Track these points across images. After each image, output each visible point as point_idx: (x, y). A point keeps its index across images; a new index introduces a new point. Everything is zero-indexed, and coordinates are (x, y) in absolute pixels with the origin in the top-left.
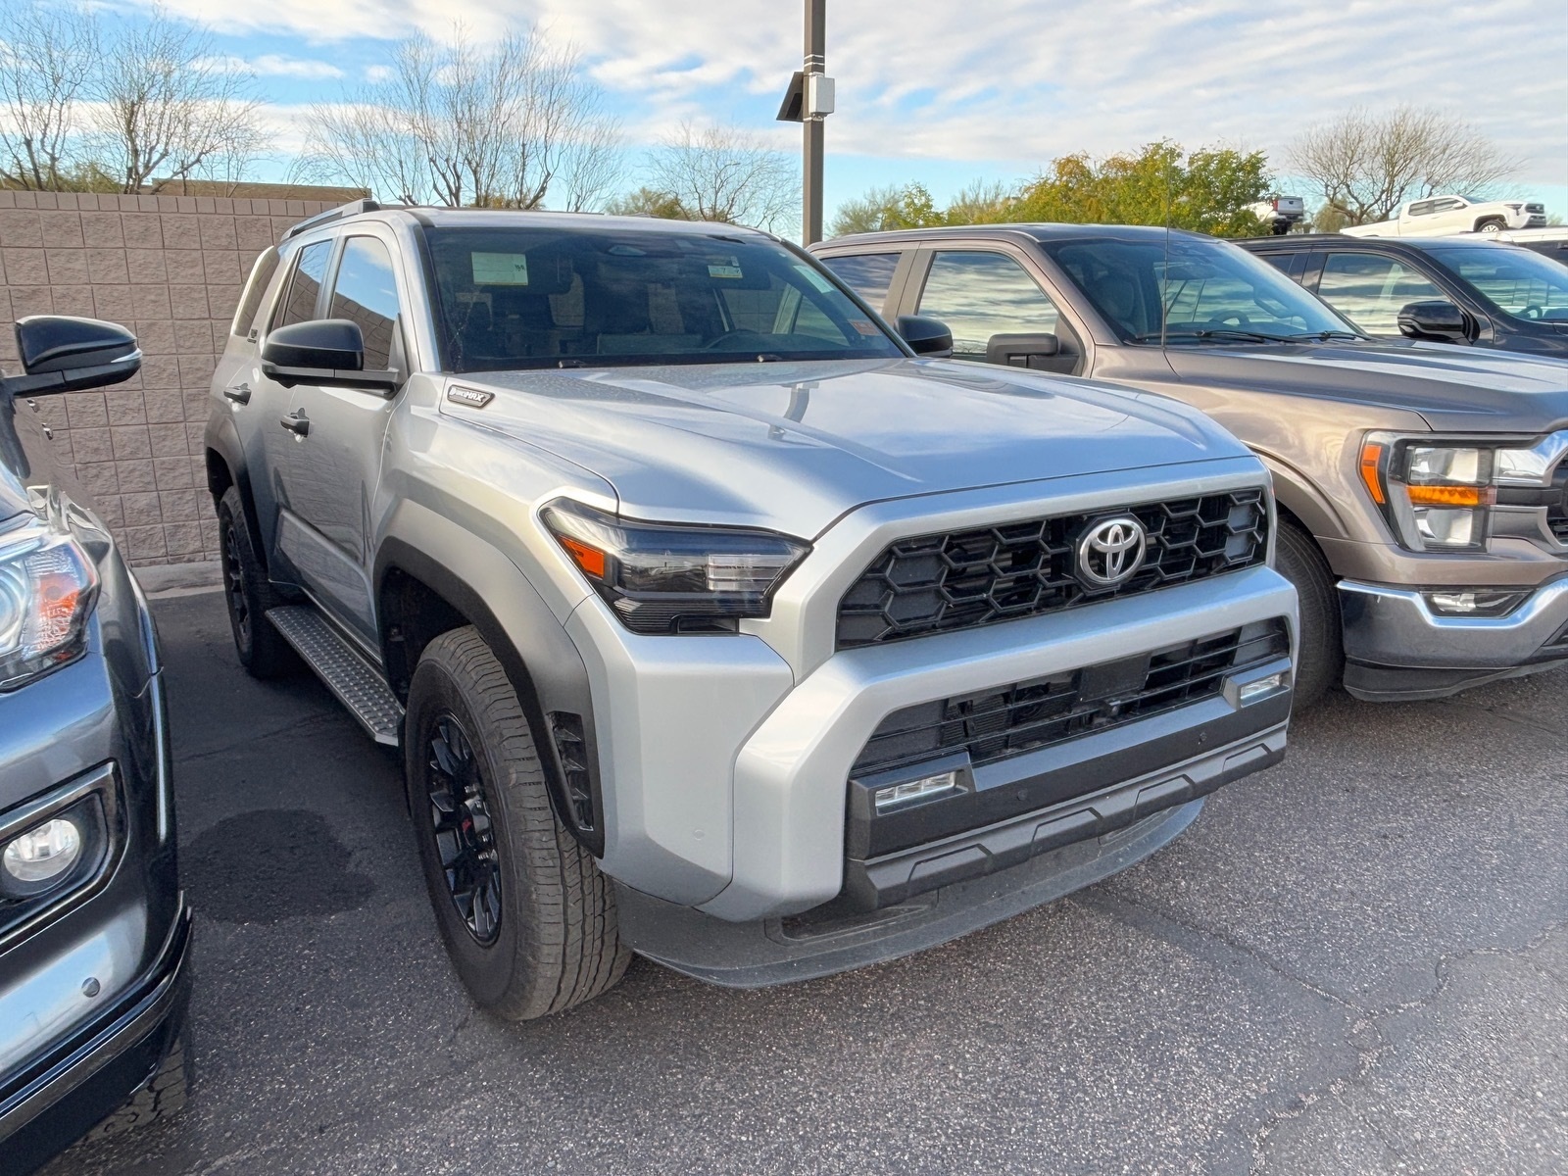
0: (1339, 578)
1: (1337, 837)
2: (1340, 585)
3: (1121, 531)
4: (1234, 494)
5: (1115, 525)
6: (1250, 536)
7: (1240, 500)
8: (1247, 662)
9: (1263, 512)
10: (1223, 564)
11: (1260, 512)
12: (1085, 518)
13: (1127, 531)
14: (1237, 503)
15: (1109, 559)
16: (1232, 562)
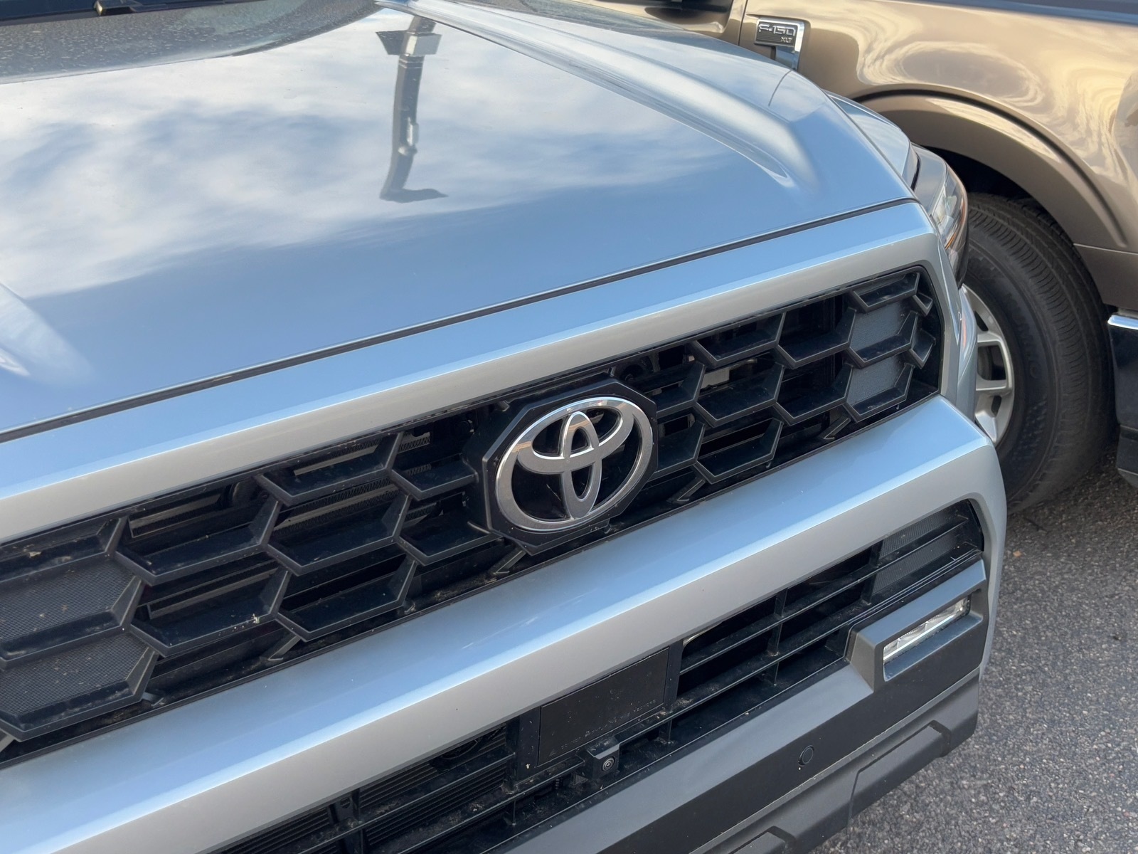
0: (1114, 310)
1: (1093, 736)
2: (1113, 321)
3: (587, 424)
4: (855, 289)
5: (574, 414)
6: (904, 358)
7: (868, 298)
8: (902, 585)
9: (927, 308)
10: (846, 421)
11: (920, 311)
12: (506, 406)
13: (605, 420)
14: (866, 305)
15: (567, 484)
16: (861, 416)
